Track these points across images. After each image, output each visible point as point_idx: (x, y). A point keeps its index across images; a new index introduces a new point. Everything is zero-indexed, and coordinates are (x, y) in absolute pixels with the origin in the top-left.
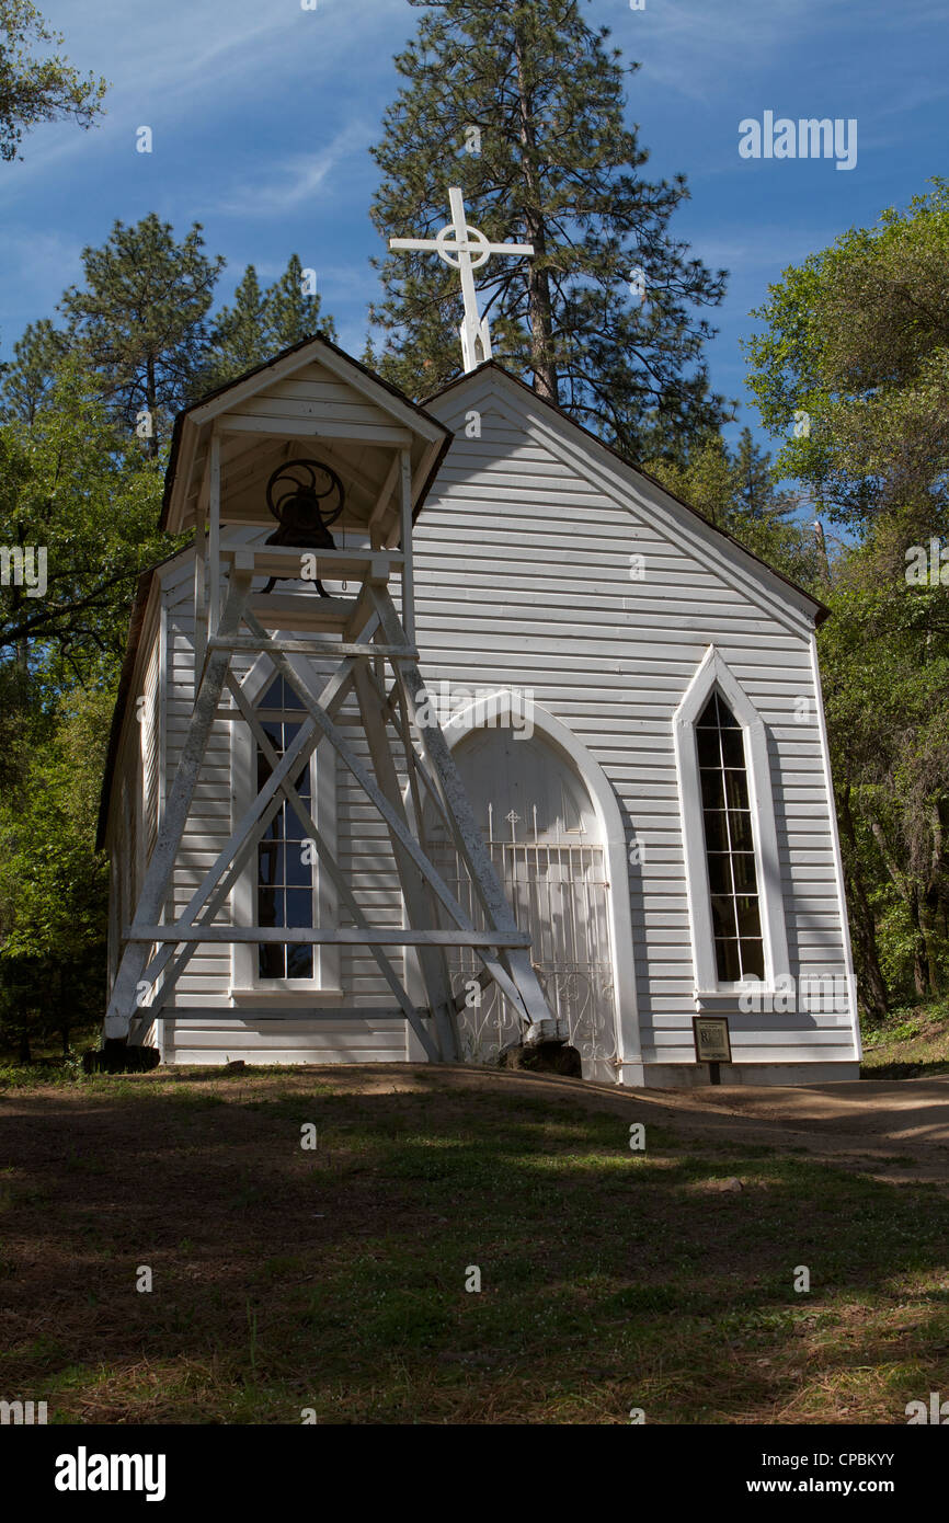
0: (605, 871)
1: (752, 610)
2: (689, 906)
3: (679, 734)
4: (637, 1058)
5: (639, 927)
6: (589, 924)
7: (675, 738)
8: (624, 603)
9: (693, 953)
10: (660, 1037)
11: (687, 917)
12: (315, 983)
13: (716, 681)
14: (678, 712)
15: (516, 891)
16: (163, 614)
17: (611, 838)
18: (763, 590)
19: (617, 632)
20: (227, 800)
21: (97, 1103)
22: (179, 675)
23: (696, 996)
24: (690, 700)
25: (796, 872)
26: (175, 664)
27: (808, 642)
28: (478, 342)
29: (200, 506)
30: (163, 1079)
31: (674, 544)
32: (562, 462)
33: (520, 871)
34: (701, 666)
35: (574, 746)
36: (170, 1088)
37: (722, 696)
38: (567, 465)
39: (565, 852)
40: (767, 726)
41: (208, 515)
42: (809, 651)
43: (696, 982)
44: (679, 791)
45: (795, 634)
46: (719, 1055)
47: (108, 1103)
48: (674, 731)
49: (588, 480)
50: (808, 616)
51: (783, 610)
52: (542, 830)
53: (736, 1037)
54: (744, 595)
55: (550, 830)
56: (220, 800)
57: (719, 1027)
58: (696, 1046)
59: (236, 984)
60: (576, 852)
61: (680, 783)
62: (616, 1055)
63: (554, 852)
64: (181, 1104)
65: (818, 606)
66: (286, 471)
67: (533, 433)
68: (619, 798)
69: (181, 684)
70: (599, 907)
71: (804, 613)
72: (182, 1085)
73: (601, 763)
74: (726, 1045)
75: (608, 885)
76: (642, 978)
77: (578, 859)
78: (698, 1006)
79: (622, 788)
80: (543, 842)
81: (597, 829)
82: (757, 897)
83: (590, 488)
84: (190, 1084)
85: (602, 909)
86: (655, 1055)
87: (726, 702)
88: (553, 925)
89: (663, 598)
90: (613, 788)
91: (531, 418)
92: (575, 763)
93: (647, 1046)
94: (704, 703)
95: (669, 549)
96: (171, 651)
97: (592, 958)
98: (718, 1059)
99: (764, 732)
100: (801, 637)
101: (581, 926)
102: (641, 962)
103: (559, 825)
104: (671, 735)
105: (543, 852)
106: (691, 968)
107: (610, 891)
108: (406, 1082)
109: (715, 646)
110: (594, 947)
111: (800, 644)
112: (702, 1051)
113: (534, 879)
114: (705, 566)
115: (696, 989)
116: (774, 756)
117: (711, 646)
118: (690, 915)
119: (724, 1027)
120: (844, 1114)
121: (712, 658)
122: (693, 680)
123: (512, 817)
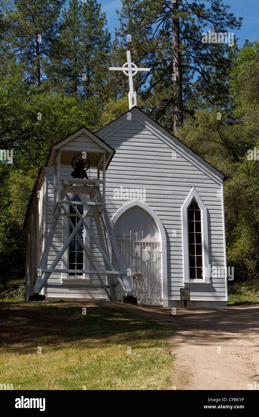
0: (161, 249)
1: (206, 177)
2: (183, 259)
3: (183, 211)
4: (167, 298)
5: (169, 264)
6: (156, 262)
7: (182, 213)
8: (170, 175)
9: (183, 271)
10: (173, 293)
11: (182, 262)
12: (83, 277)
13: (194, 197)
14: (183, 205)
15: (137, 253)
16: (46, 178)
17: (163, 240)
18: (209, 171)
19: (167, 183)
20: (62, 229)
21: (36, 307)
22: (50, 195)
23: (183, 283)
24: (187, 202)
25: (213, 250)
26: (48, 192)
27: (221, 186)
28: (133, 98)
29: (55, 162)
30: (47, 303)
31: (184, 158)
32: (154, 135)
33: (138, 248)
34: (190, 193)
35: (154, 215)
36: (49, 305)
37: (196, 201)
38: (156, 136)
39: (150, 243)
40: (207, 210)
41: (58, 164)
42: (221, 188)
43: (184, 279)
44: (182, 227)
45: (217, 184)
46: (187, 298)
47: (38, 307)
48: (182, 211)
49: (161, 140)
50: (221, 179)
51: (214, 177)
52: (144, 237)
53: (191, 294)
54: (203, 172)
55: (146, 237)
56: (60, 229)
57: (187, 291)
58: (181, 296)
59: (63, 276)
60: (153, 243)
61: (182, 225)
62: (161, 298)
63: (147, 243)
64: (51, 308)
65: (224, 176)
66: (76, 157)
67: (147, 126)
68: (165, 229)
69: (50, 198)
70: (159, 258)
71: (220, 178)
72: (51, 304)
73: (161, 220)
74: (189, 296)
75: (161, 252)
76: (169, 277)
77: (154, 245)
78: (184, 285)
79: (166, 226)
80: (144, 240)
81: (159, 237)
82: (202, 256)
83: (162, 142)
84: (53, 304)
85: (159, 259)
86: (171, 298)
87: (197, 203)
88: (146, 263)
89: (181, 174)
90: (164, 226)
91: (146, 122)
92: (154, 219)
93: (170, 295)
94: (190, 203)
95: (183, 159)
96: (47, 189)
97: (156, 272)
98: (186, 299)
99: (206, 211)
100: (219, 184)
101: (153, 263)
102: (169, 273)
103: (149, 236)
104: (181, 212)
105: (144, 243)
106: (183, 275)
107: (162, 254)
108: (94, 305)
109: (194, 187)
110: (157, 269)
111: (218, 186)
112: (182, 297)
113: (142, 250)
114: (193, 164)
115: (184, 281)
116: (209, 218)
117: (193, 187)
118: (183, 261)
119: (188, 291)
120: (186, 314)
121: (193, 191)
122: (188, 197)
123: (136, 234)
